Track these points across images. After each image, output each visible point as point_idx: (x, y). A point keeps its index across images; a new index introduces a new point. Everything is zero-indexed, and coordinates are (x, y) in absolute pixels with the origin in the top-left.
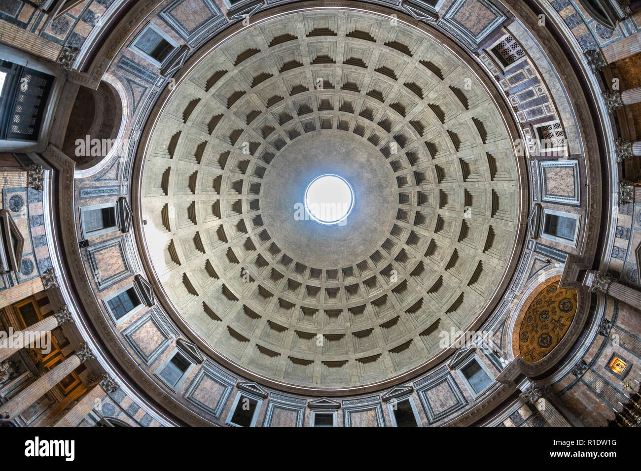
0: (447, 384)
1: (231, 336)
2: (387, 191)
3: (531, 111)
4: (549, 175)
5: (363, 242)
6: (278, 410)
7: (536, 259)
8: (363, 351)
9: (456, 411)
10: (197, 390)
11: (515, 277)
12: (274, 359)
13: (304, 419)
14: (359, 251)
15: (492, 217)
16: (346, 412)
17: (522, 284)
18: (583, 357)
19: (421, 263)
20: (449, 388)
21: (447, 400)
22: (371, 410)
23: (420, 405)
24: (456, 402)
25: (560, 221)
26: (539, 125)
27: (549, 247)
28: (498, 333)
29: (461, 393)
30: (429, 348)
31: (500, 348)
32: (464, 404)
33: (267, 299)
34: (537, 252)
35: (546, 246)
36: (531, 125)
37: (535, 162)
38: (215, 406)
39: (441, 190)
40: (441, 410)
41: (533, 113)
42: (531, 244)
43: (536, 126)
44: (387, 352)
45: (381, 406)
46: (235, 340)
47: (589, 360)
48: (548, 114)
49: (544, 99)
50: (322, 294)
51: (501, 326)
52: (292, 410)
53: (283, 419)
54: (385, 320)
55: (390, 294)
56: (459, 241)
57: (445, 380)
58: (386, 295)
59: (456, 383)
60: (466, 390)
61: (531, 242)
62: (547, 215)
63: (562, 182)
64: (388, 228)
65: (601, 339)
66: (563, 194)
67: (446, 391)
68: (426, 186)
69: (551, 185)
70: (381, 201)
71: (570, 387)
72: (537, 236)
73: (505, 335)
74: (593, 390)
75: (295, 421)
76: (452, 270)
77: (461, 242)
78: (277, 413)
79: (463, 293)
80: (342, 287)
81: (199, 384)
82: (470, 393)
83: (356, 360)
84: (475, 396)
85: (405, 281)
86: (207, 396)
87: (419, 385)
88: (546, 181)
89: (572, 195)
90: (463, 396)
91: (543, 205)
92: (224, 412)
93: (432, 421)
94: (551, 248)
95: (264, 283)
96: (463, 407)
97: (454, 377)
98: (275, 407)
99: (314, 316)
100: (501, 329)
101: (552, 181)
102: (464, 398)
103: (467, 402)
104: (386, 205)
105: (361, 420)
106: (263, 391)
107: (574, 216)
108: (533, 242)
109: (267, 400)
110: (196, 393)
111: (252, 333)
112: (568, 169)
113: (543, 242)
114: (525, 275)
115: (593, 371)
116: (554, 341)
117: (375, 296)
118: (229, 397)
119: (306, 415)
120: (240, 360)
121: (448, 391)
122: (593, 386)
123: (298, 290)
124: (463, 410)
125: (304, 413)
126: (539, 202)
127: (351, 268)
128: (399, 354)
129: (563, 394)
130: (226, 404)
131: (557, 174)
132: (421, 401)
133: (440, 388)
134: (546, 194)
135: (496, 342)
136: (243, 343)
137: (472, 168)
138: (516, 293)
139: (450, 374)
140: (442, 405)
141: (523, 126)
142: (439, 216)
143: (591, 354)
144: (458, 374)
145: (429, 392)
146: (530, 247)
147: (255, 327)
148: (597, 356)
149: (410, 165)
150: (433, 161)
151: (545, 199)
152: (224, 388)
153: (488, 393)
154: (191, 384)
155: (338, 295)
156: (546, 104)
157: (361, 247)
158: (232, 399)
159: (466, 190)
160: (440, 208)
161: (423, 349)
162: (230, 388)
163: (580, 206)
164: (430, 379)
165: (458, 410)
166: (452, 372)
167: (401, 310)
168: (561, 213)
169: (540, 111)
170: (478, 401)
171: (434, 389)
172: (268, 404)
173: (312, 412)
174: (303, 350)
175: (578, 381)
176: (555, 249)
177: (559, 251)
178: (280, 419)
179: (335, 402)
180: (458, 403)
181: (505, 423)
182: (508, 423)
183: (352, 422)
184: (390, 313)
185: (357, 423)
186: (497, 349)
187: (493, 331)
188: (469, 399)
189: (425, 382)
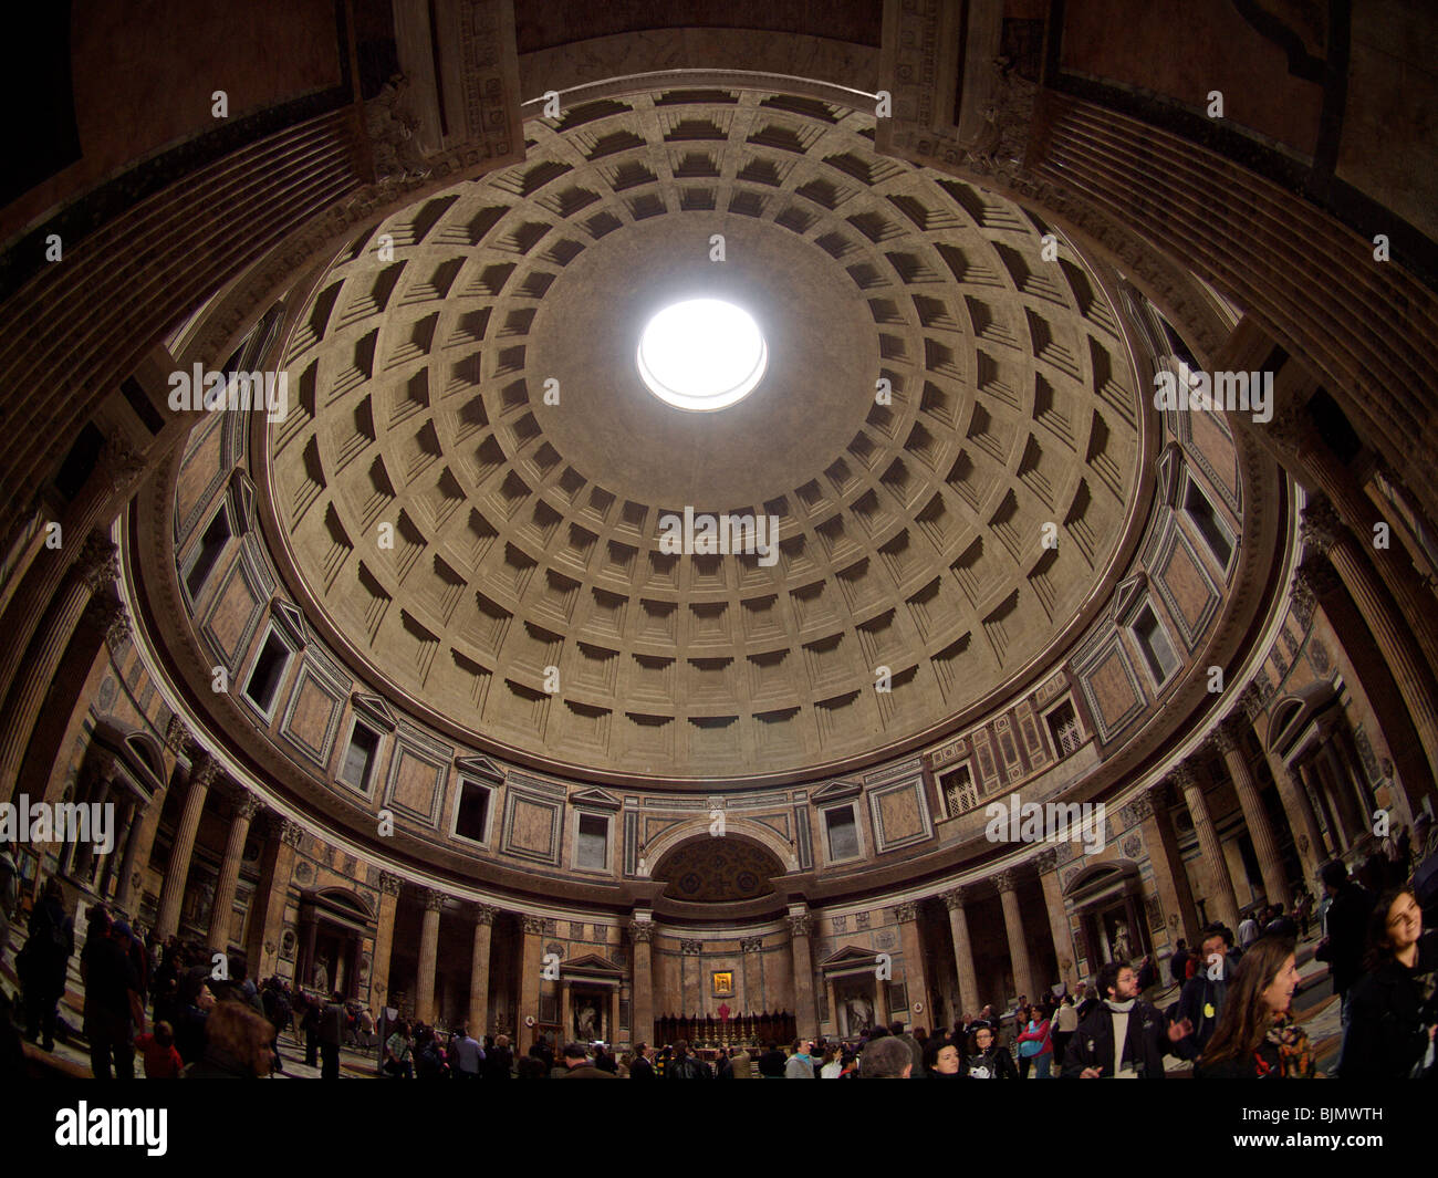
0: (550, 815)
2: (777, 468)
3: (989, 755)
4: (905, 795)
5: (648, 469)
6: (313, 683)
7: (786, 815)
9: (540, 863)
11: (745, 795)
14: (626, 473)
15: (816, 704)
16: (399, 743)
17: (742, 812)
18: (705, 940)
19: (674, 606)
20: (550, 824)
21: (539, 837)
22: (433, 765)
23: (500, 814)
24: (546, 851)
25: (849, 827)
26: (970, 770)
27: (810, 828)
28: (661, 823)
29: (561, 845)
31: (646, 843)
32: (555, 863)
33: (413, 406)
34: (795, 812)
35: (809, 823)
36: (970, 754)
37: (918, 767)
39: (824, 582)
40: (523, 845)
41: (986, 760)
42: (802, 796)
43: (968, 763)
44: (502, 680)
45: (449, 770)
47: (706, 949)
48: (986, 785)
49: (1004, 778)
51: (672, 820)
52: (330, 695)
53: (313, 707)
54: (540, 620)
55: (586, 589)
56: (748, 658)
57: (552, 808)
58: (579, 585)
59: (562, 828)
60: (569, 847)
61: (804, 795)
62: (851, 807)
63: (901, 817)
65: (736, 947)
66: (886, 821)
67: (545, 823)
68: (820, 548)
69: (893, 801)
70: (751, 464)
71: (668, 953)
72: (817, 802)
73: (666, 835)
74: (683, 977)
75: (327, 720)
76: (696, 671)
77: (750, 662)
79: (673, 718)
82: (571, 855)
83: (452, 650)
84: (574, 866)
85: (626, 599)
87: (515, 780)
88: (897, 790)
89: (888, 839)
90: (561, 850)
91: (863, 795)
93: (504, 850)
94: (810, 833)
96: (552, 865)
97: (566, 815)
98: (311, 675)
100: (668, 824)
101: (898, 800)
102: (560, 854)
103: (560, 862)
105: (414, 775)
107: (863, 850)
108: (806, 799)
112: (918, 824)
113: (812, 816)
114: (756, 810)
115: (700, 962)
116: (697, 894)
117: (565, 566)
119: (345, 715)
121: (547, 826)
122: (687, 973)
123: (472, 430)
124: (549, 869)
126: (866, 787)
127: (581, 481)
128: (515, 697)
129: (658, 953)
131: (910, 807)
132: (505, 807)
133: (539, 812)
134: (879, 796)
135: (649, 830)
137: (885, 634)
138: (726, 811)
139: (564, 806)
140: (528, 839)
141: (967, 739)
142: (776, 596)
143: (714, 947)
144: (575, 816)
145: (521, 805)
146: (797, 796)
148: (717, 955)
149: (850, 504)
150: (875, 553)
151: (872, 795)
153: (590, 877)
155: (519, 502)
156: (999, 782)
157: (636, 472)
159: (843, 634)
160: (791, 593)
163: (877, 855)
164: (534, 786)
165: (544, 863)
166: (569, 807)
167: (575, 632)
168: (859, 826)
169: (989, 772)
170: (573, 875)
171: (530, 806)
175: (679, 955)
176: (811, 838)
177: (811, 845)
179: (392, 716)
180: (549, 855)
181: (585, 926)
182: (588, 930)
183: (402, 770)
184: (557, 617)
185: (407, 778)
186: (642, 840)
187: (658, 813)
188: (565, 861)
189: (525, 785)
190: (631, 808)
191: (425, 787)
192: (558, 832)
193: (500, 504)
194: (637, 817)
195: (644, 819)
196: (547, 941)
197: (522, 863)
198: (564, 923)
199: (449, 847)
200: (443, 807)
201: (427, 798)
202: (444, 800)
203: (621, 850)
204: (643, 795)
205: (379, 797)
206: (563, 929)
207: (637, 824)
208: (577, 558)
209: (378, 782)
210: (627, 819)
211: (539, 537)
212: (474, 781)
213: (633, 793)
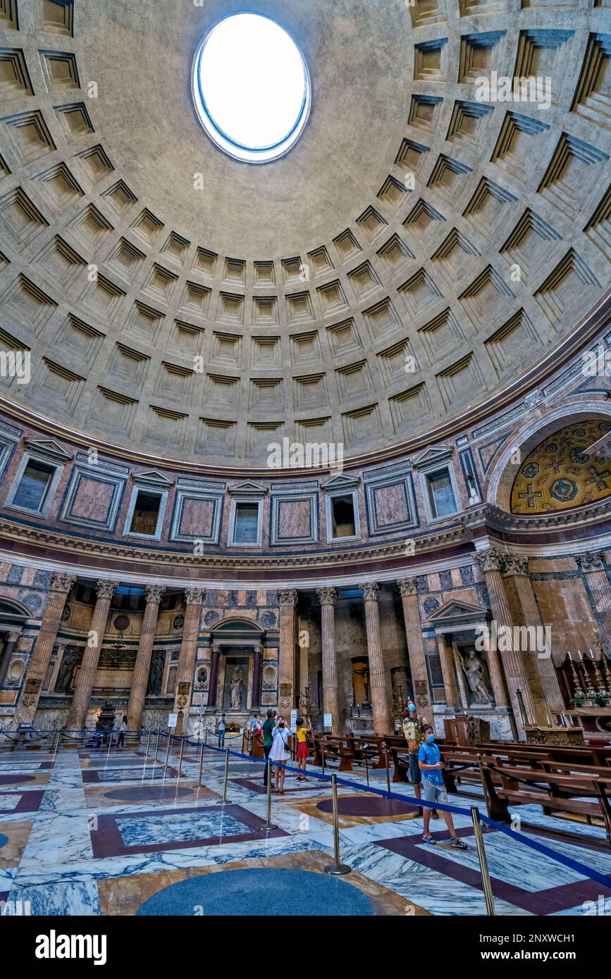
0: (403, 489)
1: (107, 401)
2: (384, 84)
5: (322, 207)
6: (190, 501)
8: (307, 409)
9: (403, 530)
10: (76, 503)
11: (558, 374)
12: (180, 423)
13: (222, 511)
14: (314, 225)
16: (275, 500)
18: (605, 549)
19: (422, 271)
20: (404, 495)
21: (397, 510)
22: (304, 500)
23: (364, 507)
24: (406, 518)
28: (492, 448)
29: (416, 508)
30: (396, 424)
31: (485, 471)
32: (415, 525)
33: (155, 323)
38: (105, 516)
40: (387, 522)
44: (340, 416)
45: (318, 496)
46: (116, 404)
50: (247, 308)
51: (500, 438)
52: (207, 500)
53: (196, 514)
54: (344, 362)
55: (358, 317)
57: (403, 482)
58: (352, 319)
59: (413, 491)
60: (422, 506)
64: (373, 183)
67: (400, 497)
70: (369, 111)
71: (559, 576)
73: (499, 455)
74: (591, 601)
75: (211, 515)
77: (505, 253)
78: (188, 506)
79: (472, 353)
80: (281, 296)
81: (76, 493)
82: (426, 511)
83: (296, 421)
84: (430, 520)
85: (388, 298)
86: (91, 506)
87: (369, 477)
90: (417, 512)
92: (119, 521)
93: (373, 532)
95: (143, 296)
96: (413, 528)
97: (414, 481)
98: (186, 498)
99: (237, 346)
100: (498, 444)
102: (418, 516)
103: (419, 522)
104: (378, 123)
105: (291, 515)
106: (168, 478)
109: (174, 490)
110: (75, 507)
111: (140, 388)
114: (572, 382)
117: (334, 317)
118: (122, 498)
119: (225, 505)
120: (129, 436)
121: (402, 499)
123: (206, 300)
124: (410, 533)
125: (223, 503)
127: (297, 260)
128: (356, 421)
130: (119, 509)
132: (366, 500)
133: (394, 491)
135: (483, 459)
136: (128, 407)
138: (545, 401)
139: (411, 475)
140: (390, 516)
144: (420, 477)
145: (379, 492)
147: (143, 376)
152: (113, 487)
153: (446, 524)
154: (65, 497)
155: (275, 308)
157: (319, 217)
158: (127, 499)
159: (564, 133)
161: (387, 424)
162: (122, 484)
164: (385, 473)
165: (406, 530)
166: (415, 474)
167: (371, 350)
170: (432, 528)
171: (385, 489)
172: (176, 495)
173: (232, 500)
174: (222, 404)
175: (579, 576)
178: (192, 514)
179: (261, 485)
180: (409, 520)
181: (452, 573)
182: (456, 576)
183: (282, 515)
184: (353, 351)
185: (287, 518)
186: (480, 469)
187: (487, 439)
188: (423, 520)
189: (378, 476)
190: (464, 447)
191: (302, 517)
192: (412, 498)
193: (267, 320)
194: (470, 452)
195: (477, 450)
196: (423, 598)
197: (389, 537)
198: (432, 576)
199: (328, 550)
200: (318, 524)
201: (305, 524)
202: (318, 519)
203: (465, 488)
204: (469, 431)
205: (267, 540)
206: (434, 583)
207: (472, 458)
208: (340, 305)
209: (263, 531)
210: (464, 458)
211: (307, 316)
212: (338, 494)
213: (461, 435)
